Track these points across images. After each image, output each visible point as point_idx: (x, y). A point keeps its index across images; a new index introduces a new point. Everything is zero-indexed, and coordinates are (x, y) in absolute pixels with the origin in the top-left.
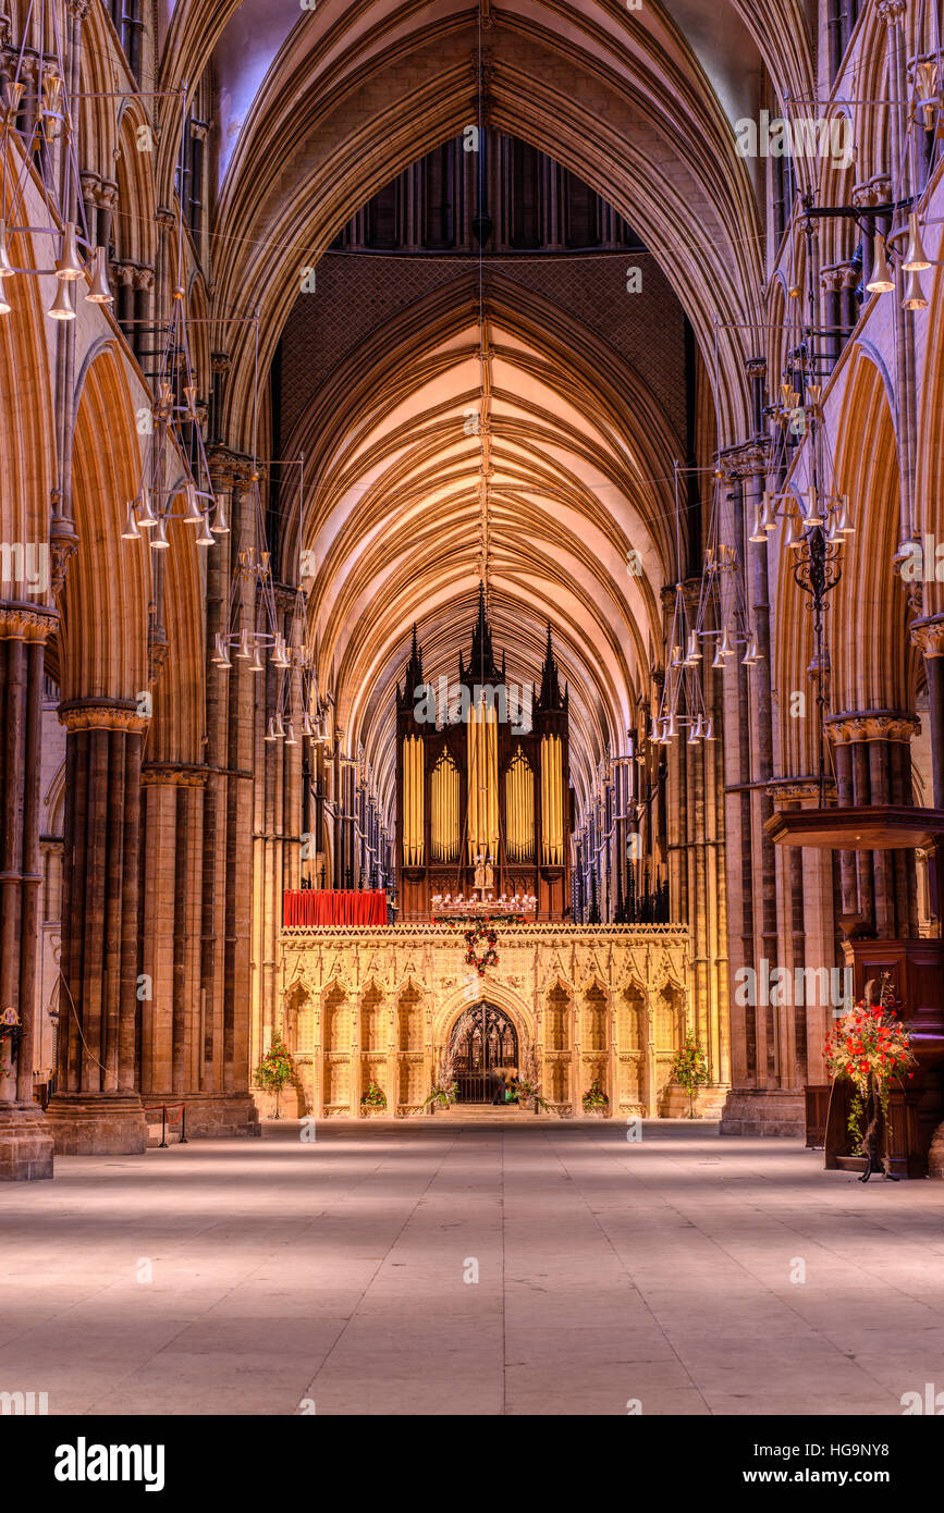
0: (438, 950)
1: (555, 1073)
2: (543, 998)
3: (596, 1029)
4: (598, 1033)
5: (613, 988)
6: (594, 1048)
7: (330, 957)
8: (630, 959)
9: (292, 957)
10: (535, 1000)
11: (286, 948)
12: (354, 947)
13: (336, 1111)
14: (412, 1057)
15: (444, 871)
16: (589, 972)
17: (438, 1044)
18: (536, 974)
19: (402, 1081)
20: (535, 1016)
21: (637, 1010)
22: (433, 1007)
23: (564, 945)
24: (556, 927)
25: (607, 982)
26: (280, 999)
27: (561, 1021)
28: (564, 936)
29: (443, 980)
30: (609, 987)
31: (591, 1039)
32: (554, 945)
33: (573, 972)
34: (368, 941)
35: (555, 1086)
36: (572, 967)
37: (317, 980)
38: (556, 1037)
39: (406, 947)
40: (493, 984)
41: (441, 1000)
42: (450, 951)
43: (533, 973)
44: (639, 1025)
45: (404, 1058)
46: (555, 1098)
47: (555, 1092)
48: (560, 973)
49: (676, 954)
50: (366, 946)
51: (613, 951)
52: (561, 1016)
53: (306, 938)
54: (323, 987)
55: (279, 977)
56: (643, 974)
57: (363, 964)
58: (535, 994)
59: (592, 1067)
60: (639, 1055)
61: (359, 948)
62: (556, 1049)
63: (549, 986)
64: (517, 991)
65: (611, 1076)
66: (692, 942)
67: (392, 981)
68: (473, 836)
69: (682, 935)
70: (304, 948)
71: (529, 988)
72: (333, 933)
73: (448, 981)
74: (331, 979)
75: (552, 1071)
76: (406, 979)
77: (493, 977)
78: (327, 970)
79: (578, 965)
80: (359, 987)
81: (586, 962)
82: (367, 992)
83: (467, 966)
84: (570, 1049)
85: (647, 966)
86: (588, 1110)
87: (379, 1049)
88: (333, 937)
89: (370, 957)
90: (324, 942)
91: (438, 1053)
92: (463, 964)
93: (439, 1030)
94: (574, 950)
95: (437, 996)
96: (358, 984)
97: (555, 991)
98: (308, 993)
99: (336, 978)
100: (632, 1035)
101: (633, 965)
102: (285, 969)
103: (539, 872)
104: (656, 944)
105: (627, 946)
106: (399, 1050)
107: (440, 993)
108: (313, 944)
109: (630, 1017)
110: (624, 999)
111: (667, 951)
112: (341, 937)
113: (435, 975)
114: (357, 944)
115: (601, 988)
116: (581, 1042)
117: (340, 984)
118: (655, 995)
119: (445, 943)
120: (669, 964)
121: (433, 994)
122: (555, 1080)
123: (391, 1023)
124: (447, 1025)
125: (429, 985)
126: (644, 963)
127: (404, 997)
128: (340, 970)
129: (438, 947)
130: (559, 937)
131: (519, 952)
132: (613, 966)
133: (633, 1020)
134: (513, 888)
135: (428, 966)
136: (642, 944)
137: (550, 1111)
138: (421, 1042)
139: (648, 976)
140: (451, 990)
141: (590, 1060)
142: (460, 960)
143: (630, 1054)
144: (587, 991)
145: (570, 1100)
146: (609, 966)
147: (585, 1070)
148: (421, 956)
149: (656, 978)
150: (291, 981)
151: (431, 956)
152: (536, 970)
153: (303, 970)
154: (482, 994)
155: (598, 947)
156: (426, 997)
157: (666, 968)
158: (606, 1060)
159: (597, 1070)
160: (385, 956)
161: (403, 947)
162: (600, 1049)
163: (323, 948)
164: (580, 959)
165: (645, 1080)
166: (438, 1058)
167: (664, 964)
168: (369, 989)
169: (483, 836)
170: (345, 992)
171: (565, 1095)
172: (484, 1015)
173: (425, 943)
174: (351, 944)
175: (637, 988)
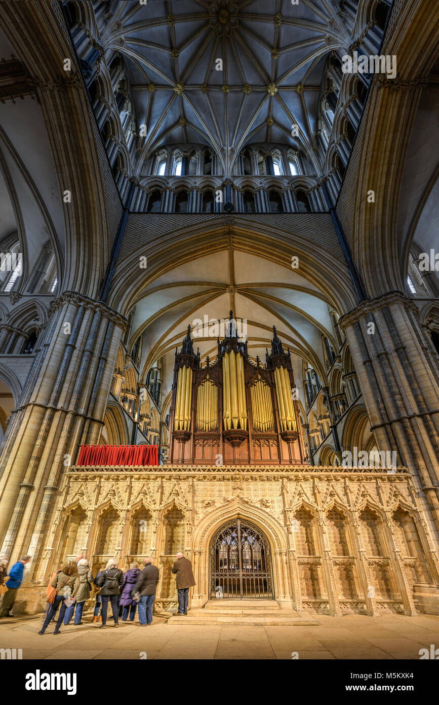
0: (200, 483)
2: (291, 515)
3: (339, 540)
4: (341, 542)
5: (352, 509)
6: (339, 554)
7: (108, 485)
8: (363, 489)
9: (76, 486)
10: (285, 516)
11: (72, 480)
12: (128, 479)
15: (205, 435)
16: (329, 498)
17: (197, 549)
18: (284, 499)
20: (285, 528)
21: (371, 526)
22: (193, 521)
23: (306, 479)
24: (297, 467)
25: (347, 505)
26: (56, 516)
27: (307, 533)
28: (305, 473)
29: (203, 502)
30: (348, 508)
31: (335, 548)
32: (297, 480)
33: (315, 497)
34: (141, 475)
36: (314, 494)
37: (93, 502)
39: (173, 480)
40: (246, 505)
41: (201, 516)
42: (209, 482)
43: (280, 498)
44: (375, 538)
46: (309, 594)
47: (308, 590)
48: (304, 498)
49: (402, 486)
50: (139, 479)
51: (347, 484)
52: (307, 530)
53: (89, 472)
54: (96, 507)
55: (60, 499)
56: (377, 500)
57: (135, 491)
58: (284, 512)
59: (339, 569)
60: (381, 560)
61: (133, 480)
62: (307, 554)
63: (295, 507)
64: (268, 510)
65: (359, 575)
66: (415, 479)
67: (158, 503)
68: (227, 413)
69: (402, 474)
70: (86, 480)
71: (278, 508)
72: (112, 470)
73: (206, 502)
74: (106, 500)
75: (303, 572)
76: (170, 501)
77: (246, 500)
79: (319, 492)
80: (129, 507)
81: (325, 491)
82: (136, 510)
83: (224, 493)
84: (317, 555)
85: (379, 494)
86: (343, 606)
87: (145, 552)
88: (112, 473)
89: (141, 486)
90: (104, 476)
91: (197, 556)
92: (220, 491)
93: (198, 539)
94: (314, 482)
95: (197, 513)
96: (128, 504)
97: (300, 511)
98: (85, 510)
99: (110, 500)
100: (371, 546)
101: (366, 493)
102: (67, 493)
103: (280, 436)
104: (383, 480)
105: (359, 480)
106: (162, 554)
107: (200, 511)
108: (95, 477)
109: (366, 532)
110: (362, 518)
111: (393, 484)
112: (118, 473)
113: (196, 499)
114: (132, 477)
115: (340, 509)
116: (326, 549)
117: (113, 504)
118: (389, 515)
119: (205, 477)
120: (397, 493)
121: (194, 512)
122: (306, 579)
123: (155, 533)
124: (206, 535)
125: (190, 506)
126: (375, 492)
127: (169, 514)
128: (114, 494)
129: (199, 480)
130: (300, 474)
131: (267, 484)
132: (349, 494)
133: (369, 533)
134: (260, 446)
135: (189, 492)
136: (371, 479)
137: (306, 606)
138: (183, 549)
139: (381, 501)
140: (210, 509)
141: (336, 564)
142: (217, 488)
143: (374, 560)
144: (329, 511)
145: (324, 596)
146: (346, 494)
147: (334, 572)
148: (184, 485)
149: (388, 502)
150: (70, 500)
151: (193, 486)
152: (283, 496)
153: (82, 494)
154: (237, 512)
155: (334, 481)
156: (187, 514)
157: (395, 495)
158: (351, 564)
159: (345, 572)
160: (153, 485)
161: (170, 479)
162: (345, 555)
163: (103, 480)
164: (320, 489)
165: (392, 580)
166: (197, 560)
167: (393, 493)
168: (138, 508)
169: (235, 414)
170: (117, 510)
171: (317, 593)
172: (239, 528)
173: (188, 477)
174: (126, 477)
175: (372, 510)
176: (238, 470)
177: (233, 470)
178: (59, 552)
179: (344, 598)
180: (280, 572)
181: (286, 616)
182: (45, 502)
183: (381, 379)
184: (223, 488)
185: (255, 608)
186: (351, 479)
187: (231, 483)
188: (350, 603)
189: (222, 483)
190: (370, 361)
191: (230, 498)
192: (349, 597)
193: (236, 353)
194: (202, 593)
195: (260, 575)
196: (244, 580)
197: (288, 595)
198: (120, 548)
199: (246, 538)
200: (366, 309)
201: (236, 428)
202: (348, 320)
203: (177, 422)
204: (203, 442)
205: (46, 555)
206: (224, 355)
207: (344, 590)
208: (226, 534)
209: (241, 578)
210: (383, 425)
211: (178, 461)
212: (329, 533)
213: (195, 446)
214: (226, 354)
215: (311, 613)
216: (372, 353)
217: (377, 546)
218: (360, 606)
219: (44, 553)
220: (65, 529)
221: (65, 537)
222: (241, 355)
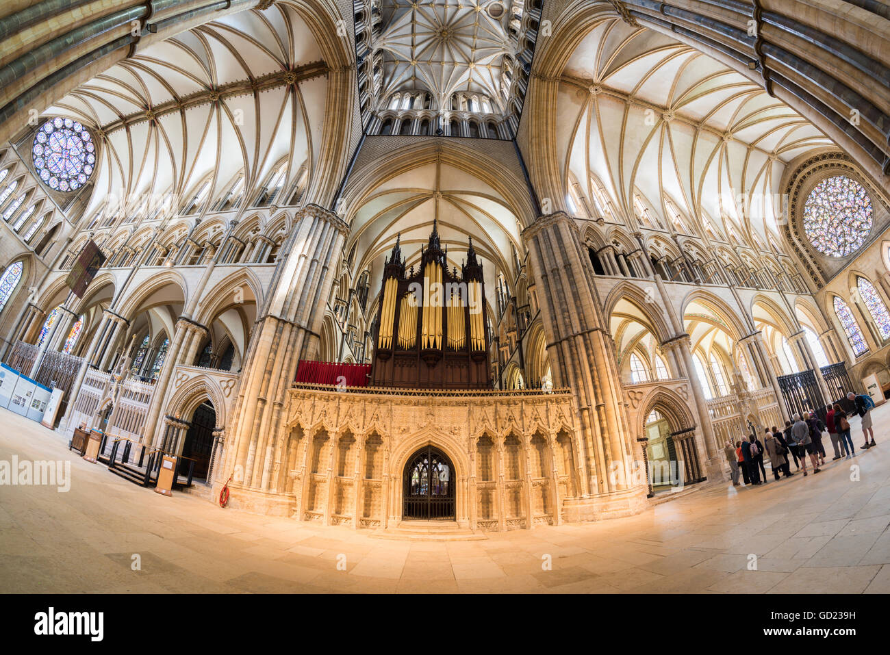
0: (397, 407)
1: (483, 498)
2: (475, 442)
3: (512, 465)
4: (513, 467)
5: (526, 433)
6: (511, 478)
7: (320, 405)
8: (536, 412)
9: (296, 403)
10: (469, 444)
11: (293, 397)
12: (337, 400)
13: (316, 517)
14: (374, 484)
15: (404, 355)
16: (508, 423)
17: (393, 475)
18: (469, 425)
19: (366, 501)
20: (469, 456)
21: (539, 450)
22: (390, 447)
23: (489, 404)
24: (482, 391)
25: (521, 430)
26: (282, 431)
27: (487, 460)
28: (489, 398)
29: (399, 428)
30: (523, 433)
31: (508, 472)
32: (482, 404)
33: (496, 424)
34: (347, 397)
35: (483, 507)
36: (496, 420)
37: (309, 421)
38: (483, 472)
39: (374, 403)
40: (437, 432)
41: (397, 442)
42: (405, 407)
43: (466, 424)
44: (541, 460)
45: (368, 484)
46: (483, 516)
47: (483, 512)
48: (487, 424)
49: (565, 407)
50: (346, 400)
51: (524, 408)
52: (487, 456)
53: (306, 390)
54: (312, 426)
55: (284, 415)
56: (546, 423)
57: (342, 413)
58: (468, 440)
59: (510, 492)
60: (543, 481)
61: (341, 401)
62: (483, 480)
63: (479, 434)
64: (455, 437)
65: (524, 497)
66: (575, 399)
67: (361, 427)
68: (425, 331)
69: (567, 395)
70: (304, 397)
71: (464, 435)
72: (324, 389)
73: (402, 429)
74: (319, 421)
75: (481, 496)
76: (371, 425)
77: (437, 426)
78: (317, 414)
79: (500, 418)
80: (337, 429)
81: (505, 416)
82: (343, 433)
83: (418, 419)
84: (494, 480)
85: (547, 417)
86: (509, 523)
87: (350, 475)
88: (324, 392)
89: (348, 407)
90: (318, 395)
91: (393, 482)
92: (415, 417)
93: (395, 465)
94: (496, 407)
95: (393, 440)
96: (337, 426)
97: (483, 437)
98: (303, 429)
99: (322, 421)
100: (537, 468)
101: (537, 416)
102: (290, 410)
103: (470, 357)
104: (552, 402)
105: (533, 403)
106: (364, 478)
107: (396, 437)
108: (310, 396)
109: (535, 455)
110: (532, 442)
111: (560, 406)
112: (329, 392)
113: (393, 425)
114: (340, 398)
115: (516, 434)
116: (501, 474)
117: (325, 425)
118: (554, 437)
119: (401, 402)
120: (561, 415)
121: (391, 438)
122: (483, 503)
123: (358, 457)
124: (401, 462)
125: (388, 431)
126: (545, 415)
127: (369, 439)
128: (325, 415)
129: (396, 404)
130: (485, 398)
131: (457, 409)
132: (524, 419)
133: (537, 457)
134: (452, 367)
135: (388, 417)
136: (543, 401)
137: (480, 525)
138: (381, 474)
139: (548, 425)
140: (405, 436)
141: (508, 487)
142: (412, 414)
143: (537, 481)
144: (507, 437)
145: (495, 516)
146: (522, 418)
147: (505, 495)
148: (383, 409)
149: (553, 424)
150: (292, 419)
151: (391, 410)
152: (469, 422)
153: (301, 412)
154: (428, 440)
155: (513, 405)
156: (386, 440)
157: (560, 417)
158: (520, 486)
159: (514, 494)
160: (357, 407)
161: (371, 402)
162: (515, 479)
163: (316, 399)
164: (501, 414)
165: (548, 498)
166: (392, 485)
167: (558, 415)
168: (344, 431)
169: (432, 332)
170: (327, 432)
171: (490, 514)
172: (429, 455)
173: (387, 401)
174: (335, 398)
175: (542, 433)
176: (432, 394)
177: (427, 394)
178: (286, 466)
179: (511, 517)
180: (461, 497)
181: (462, 533)
182: (274, 417)
183: (554, 295)
184: (418, 414)
185: (439, 528)
186: (527, 403)
187: (424, 408)
188: (515, 520)
189: (416, 408)
190: (547, 276)
191: (424, 424)
192: (515, 515)
193: (436, 264)
194: (396, 516)
195: (445, 500)
196: (431, 504)
197: (466, 517)
198: (330, 469)
199: (436, 465)
200: (541, 224)
201: (432, 347)
202: (528, 233)
203: (380, 339)
204: (402, 362)
205: (277, 467)
206: (426, 265)
207: (511, 510)
208: (418, 461)
209: (429, 502)
210: (555, 344)
211: (379, 383)
212: (505, 459)
213: (395, 365)
214: (428, 264)
215: (483, 531)
216: (548, 267)
217: (542, 468)
218: (522, 522)
219: (276, 465)
220: (288, 446)
221: (288, 454)
222: (441, 265)
